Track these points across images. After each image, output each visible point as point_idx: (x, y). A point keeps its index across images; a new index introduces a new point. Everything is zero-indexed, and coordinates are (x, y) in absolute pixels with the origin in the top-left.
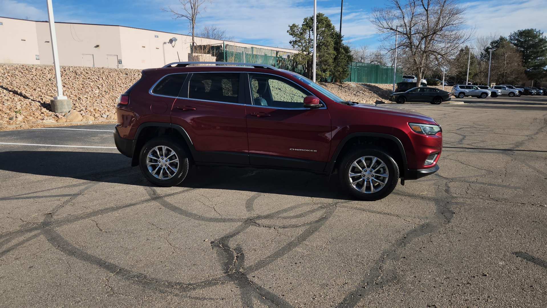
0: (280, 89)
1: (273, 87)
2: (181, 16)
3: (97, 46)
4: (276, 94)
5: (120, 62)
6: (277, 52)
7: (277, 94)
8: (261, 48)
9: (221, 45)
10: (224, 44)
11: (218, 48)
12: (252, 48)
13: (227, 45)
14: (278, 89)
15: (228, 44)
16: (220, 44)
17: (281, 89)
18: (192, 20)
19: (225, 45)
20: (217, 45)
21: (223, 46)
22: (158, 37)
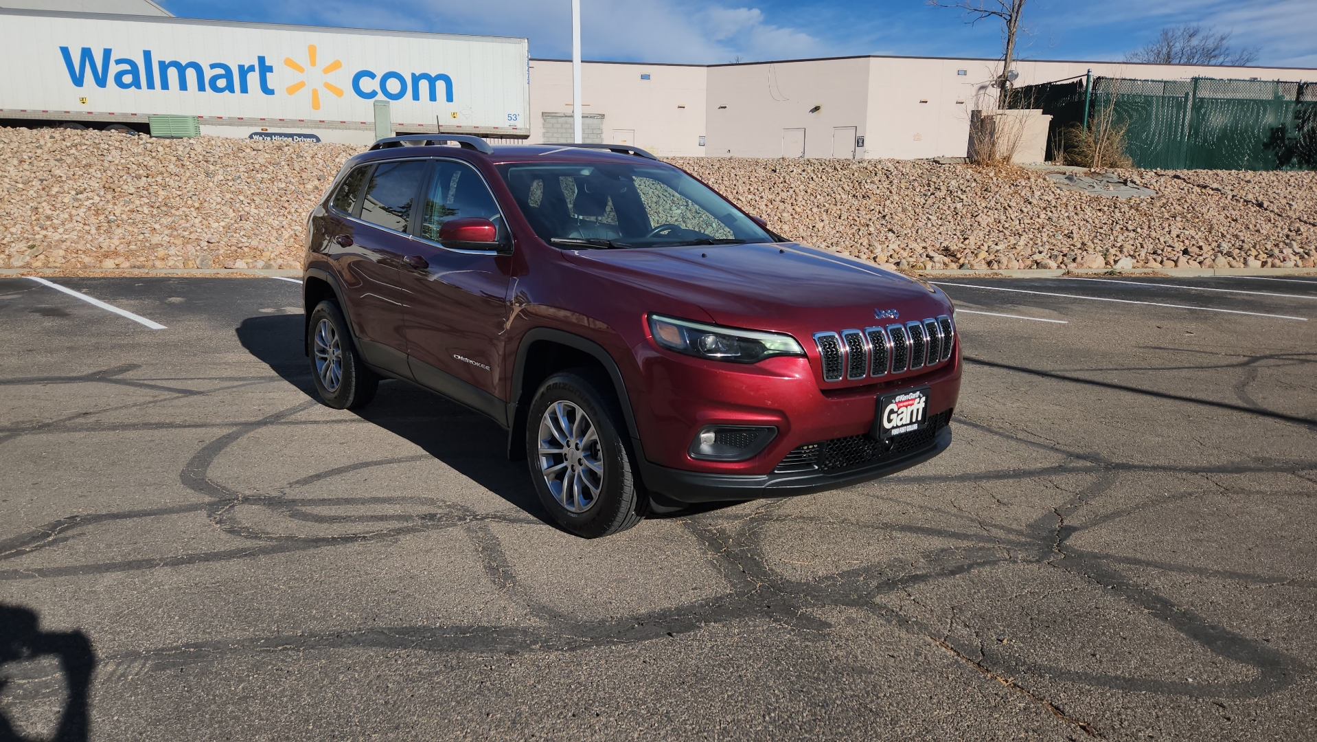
0: (1260, 205)
1: (1233, 196)
2: (987, 13)
3: (817, 109)
4: (1229, 220)
5: (860, 142)
6: (1301, 88)
7: (1235, 220)
8: (1231, 80)
9: (1081, 80)
10: (1088, 76)
11: (1072, 89)
12: (1196, 80)
13: (1099, 78)
14: (1250, 206)
15: (1102, 75)
16: (1079, 79)
17: (1265, 206)
18: (1010, 21)
19: (1092, 80)
20: (1070, 81)
21: (1084, 83)
22: (965, 73)
